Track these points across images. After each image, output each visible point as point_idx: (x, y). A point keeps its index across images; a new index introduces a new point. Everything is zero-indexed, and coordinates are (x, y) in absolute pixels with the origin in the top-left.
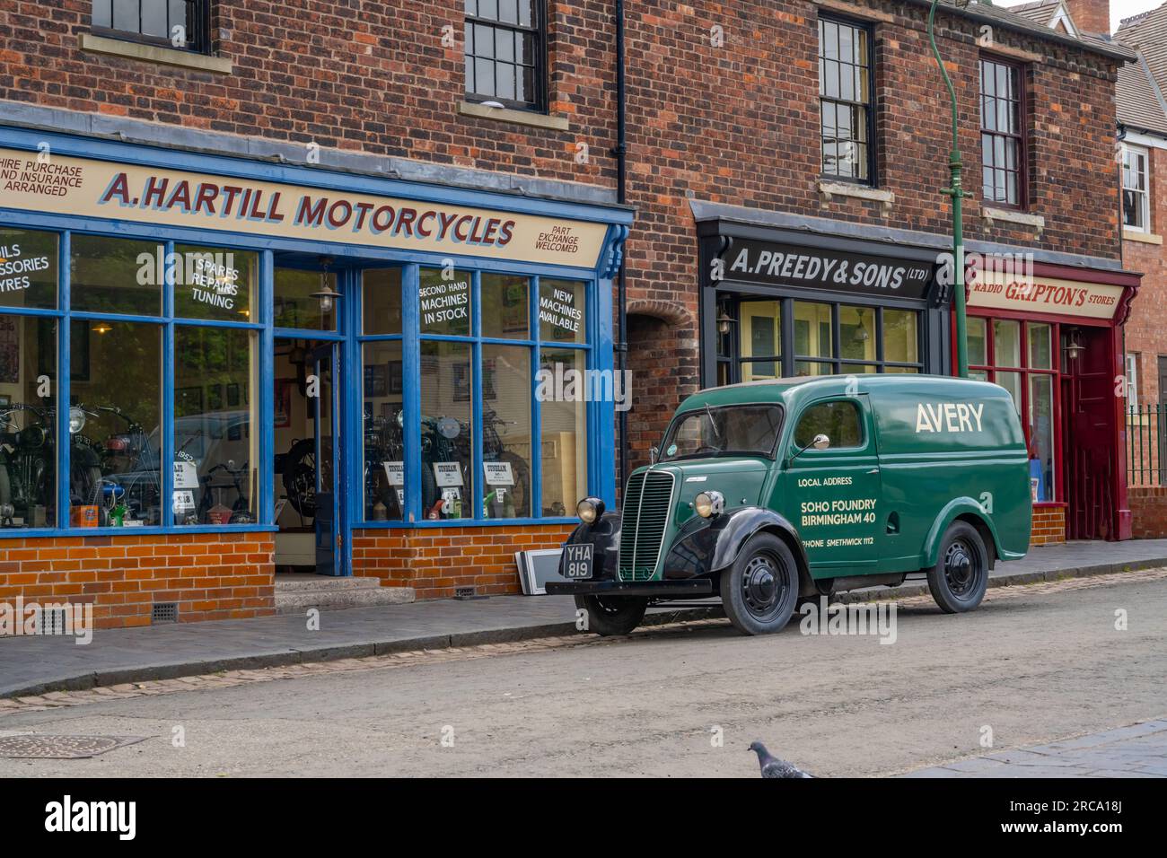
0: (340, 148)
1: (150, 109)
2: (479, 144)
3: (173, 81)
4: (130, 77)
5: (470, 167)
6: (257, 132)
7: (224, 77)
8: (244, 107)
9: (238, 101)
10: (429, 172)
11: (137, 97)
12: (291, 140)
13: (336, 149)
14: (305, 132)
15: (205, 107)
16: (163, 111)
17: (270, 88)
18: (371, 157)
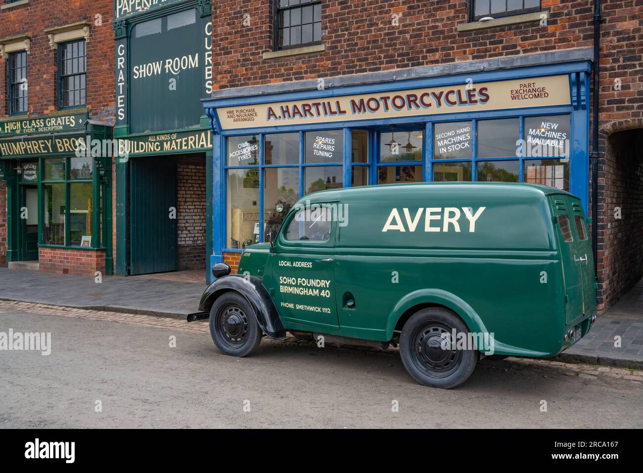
0: (382, 70)
1: (291, 76)
2: (474, 45)
3: (301, 61)
4: (283, 65)
5: (468, 61)
6: (339, 73)
7: (323, 53)
8: (333, 64)
9: (330, 62)
10: (437, 70)
11: (286, 73)
12: (356, 73)
13: (381, 72)
14: (364, 67)
15: (315, 69)
16: (297, 76)
17: (346, 51)
18: (400, 71)
